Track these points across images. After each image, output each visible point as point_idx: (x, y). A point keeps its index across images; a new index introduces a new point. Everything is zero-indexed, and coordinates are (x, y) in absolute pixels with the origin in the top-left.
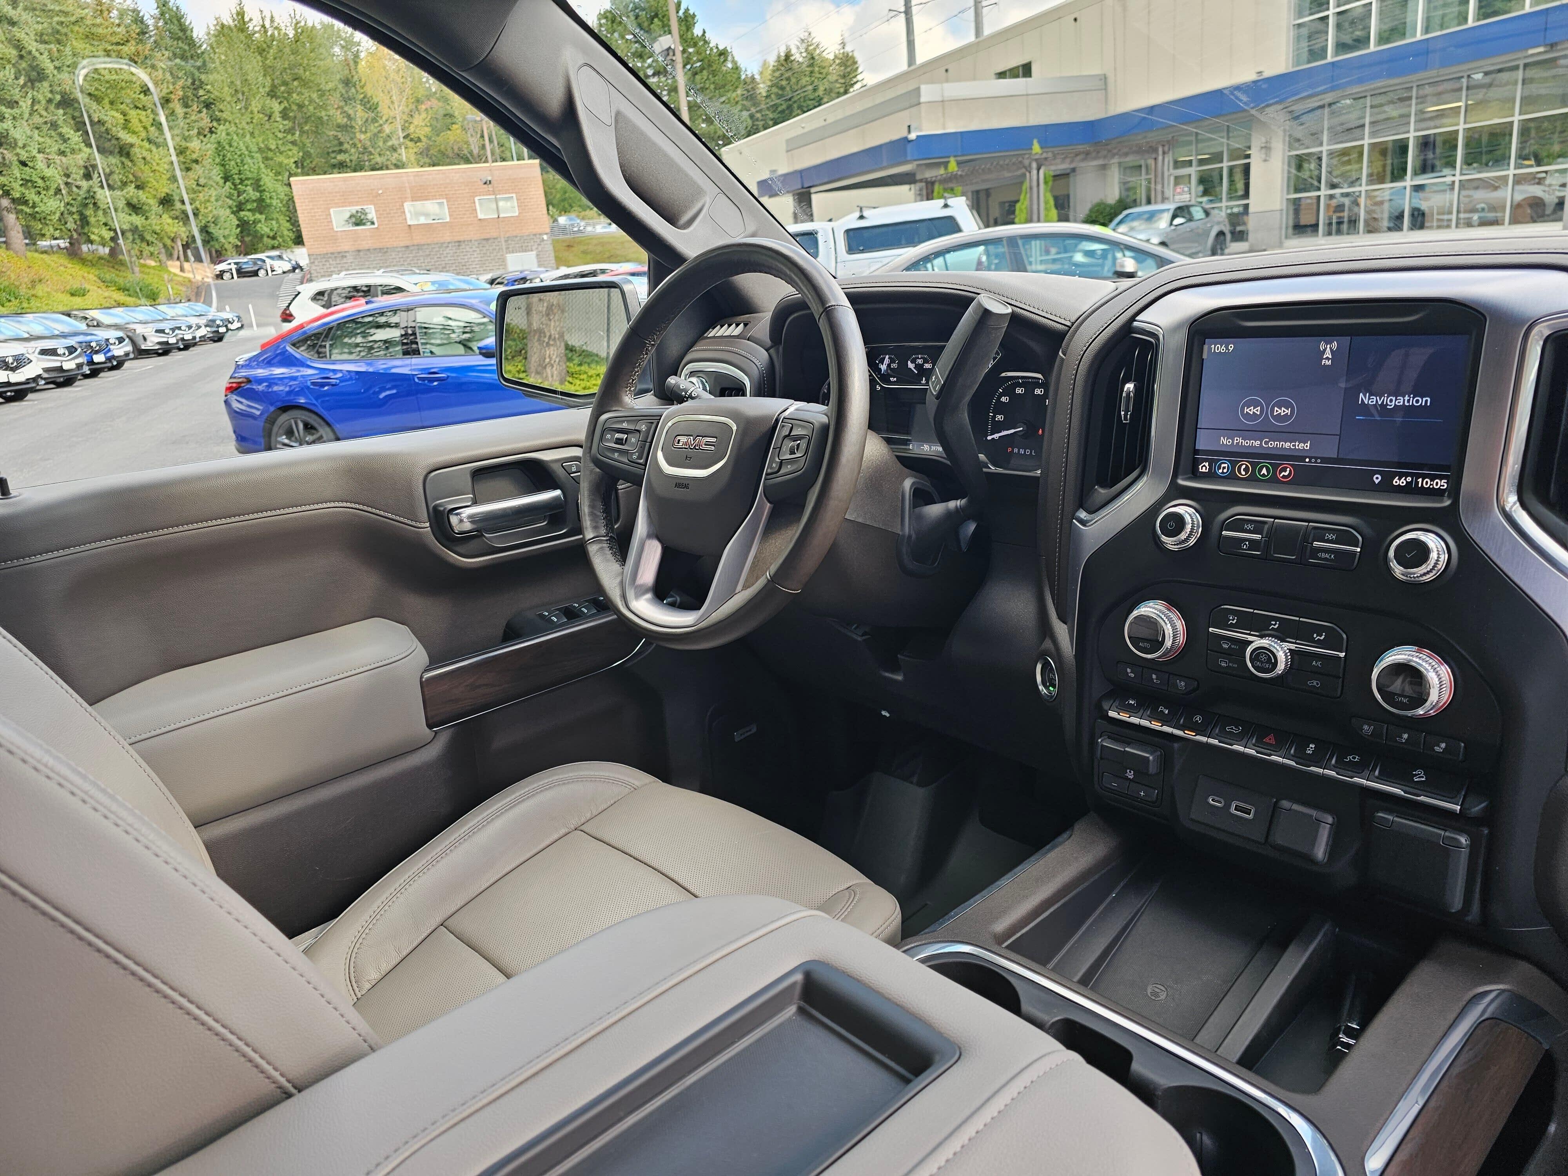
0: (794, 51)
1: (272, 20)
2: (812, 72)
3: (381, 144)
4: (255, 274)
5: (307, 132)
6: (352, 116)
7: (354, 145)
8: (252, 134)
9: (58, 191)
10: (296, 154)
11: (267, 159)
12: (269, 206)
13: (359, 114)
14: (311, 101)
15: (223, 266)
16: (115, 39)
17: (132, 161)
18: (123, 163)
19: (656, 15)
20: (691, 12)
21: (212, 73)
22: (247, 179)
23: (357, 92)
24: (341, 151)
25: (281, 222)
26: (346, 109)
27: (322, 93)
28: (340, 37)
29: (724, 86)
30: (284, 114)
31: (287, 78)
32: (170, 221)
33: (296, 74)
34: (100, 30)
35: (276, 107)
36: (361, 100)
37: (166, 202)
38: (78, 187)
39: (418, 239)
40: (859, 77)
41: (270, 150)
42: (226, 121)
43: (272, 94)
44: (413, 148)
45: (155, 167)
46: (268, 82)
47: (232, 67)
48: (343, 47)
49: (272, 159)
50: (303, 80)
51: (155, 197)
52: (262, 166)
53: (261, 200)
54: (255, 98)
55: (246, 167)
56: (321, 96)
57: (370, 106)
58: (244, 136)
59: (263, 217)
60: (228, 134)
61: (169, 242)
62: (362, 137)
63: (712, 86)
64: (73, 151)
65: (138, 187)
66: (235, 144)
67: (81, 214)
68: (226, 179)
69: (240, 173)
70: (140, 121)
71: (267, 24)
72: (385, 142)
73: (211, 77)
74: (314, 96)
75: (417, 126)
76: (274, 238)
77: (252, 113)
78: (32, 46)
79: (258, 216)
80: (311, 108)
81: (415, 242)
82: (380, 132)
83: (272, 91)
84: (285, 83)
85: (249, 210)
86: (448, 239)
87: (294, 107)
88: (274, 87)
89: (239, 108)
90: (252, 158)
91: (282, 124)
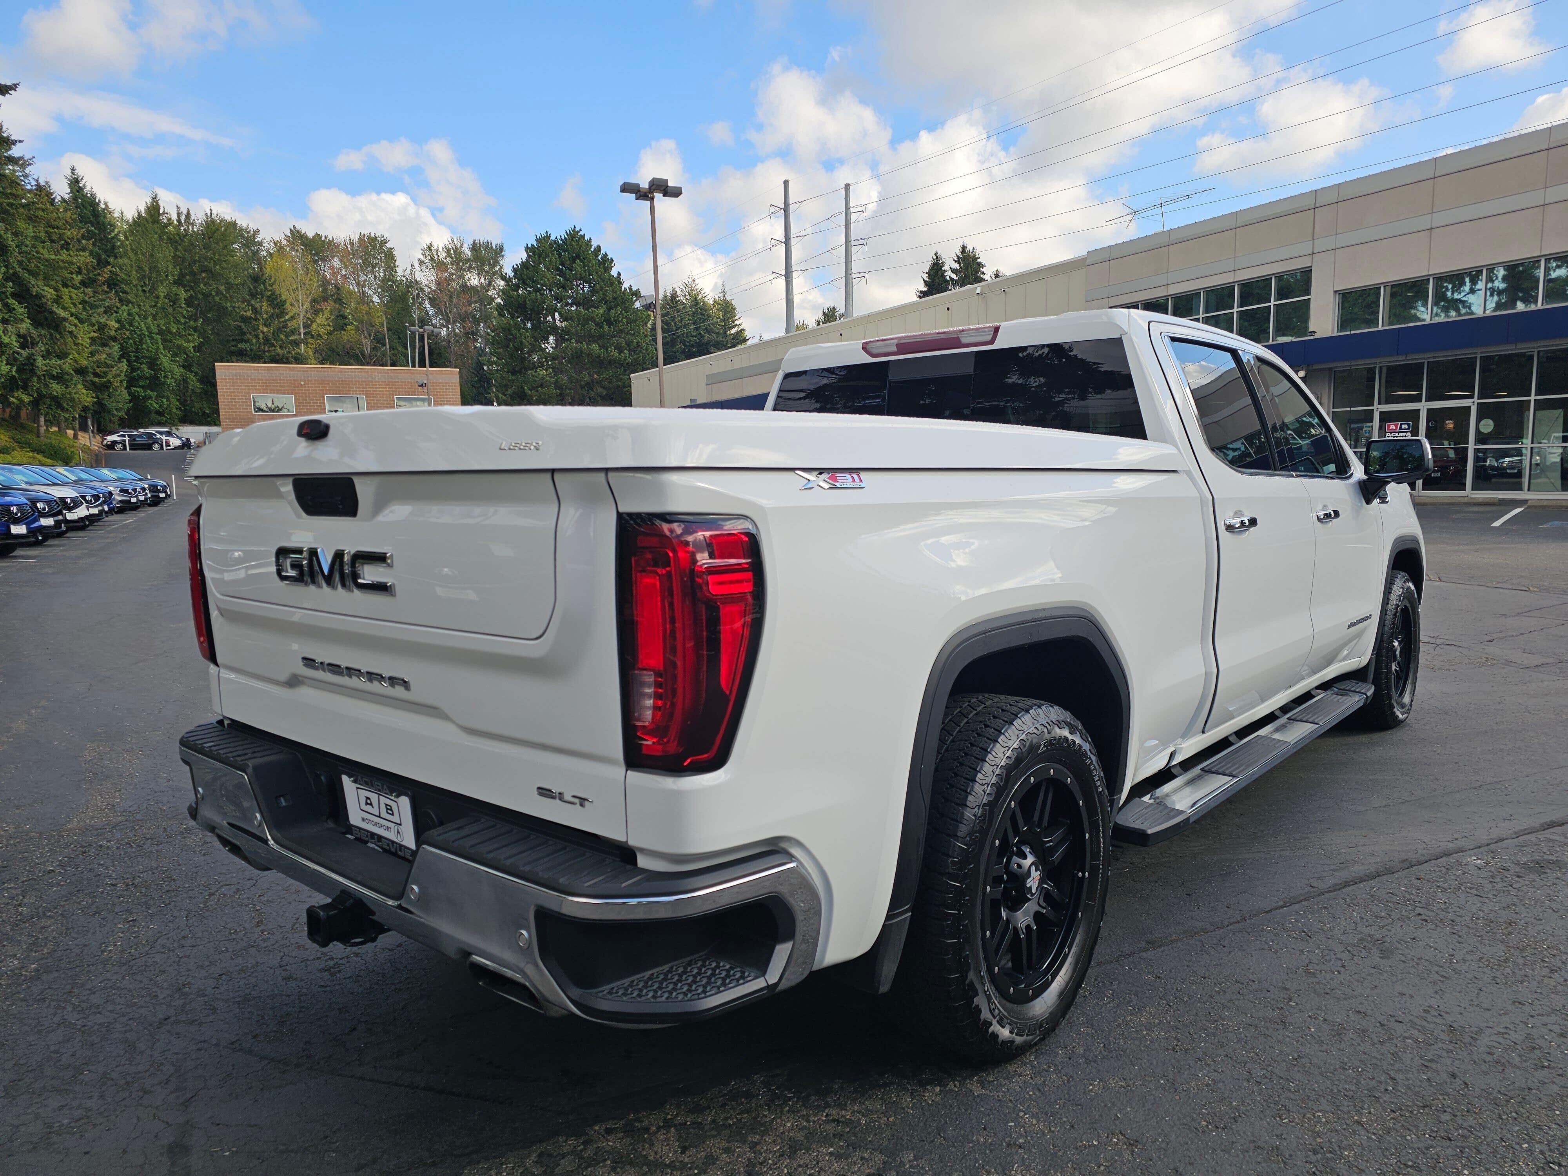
0: (679, 293)
1: (188, 215)
2: (694, 313)
3: (284, 338)
4: (149, 447)
5: (209, 320)
6: (259, 309)
7: (257, 336)
8: (154, 316)
10: (196, 339)
11: (166, 340)
12: (164, 384)
13: (264, 308)
14: (218, 292)
15: (115, 438)
17: (60, 333)
18: (51, 335)
19: (578, 257)
20: (609, 257)
21: (121, 257)
22: (144, 357)
23: (266, 288)
24: (242, 341)
25: (172, 400)
26: (253, 302)
27: (229, 286)
28: (241, 235)
29: (635, 321)
30: (189, 302)
31: (195, 268)
33: (205, 266)
35: (183, 295)
36: (269, 297)
37: (82, 373)
40: (737, 322)
41: (170, 332)
42: (129, 302)
43: (179, 282)
45: (80, 341)
46: (177, 272)
47: (143, 254)
48: (243, 245)
49: (170, 341)
50: (212, 273)
51: (75, 368)
52: (161, 347)
53: (155, 378)
54: (162, 284)
55: (144, 346)
56: (228, 289)
57: (278, 304)
58: (145, 318)
59: (154, 394)
60: (129, 314)
62: (266, 329)
63: (625, 321)
66: (135, 324)
68: (122, 354)
69: (137, 351)
70: (71, 298)
71: (183, 219)
72: (287, 336)
73: (120, 261)
74: (222, 288)
75: (319, 325)
76: (163, 414)
77: (158, 297)
79: (149, 393)
80: (217, 298)
82: (283, 327)
83: (179, 279)
84: (193, 273)
85: (141, 387)
87: (201, 297)
88: (182, 276)
89: (144, 291)
90: (152, 338)
91: (185, 310)
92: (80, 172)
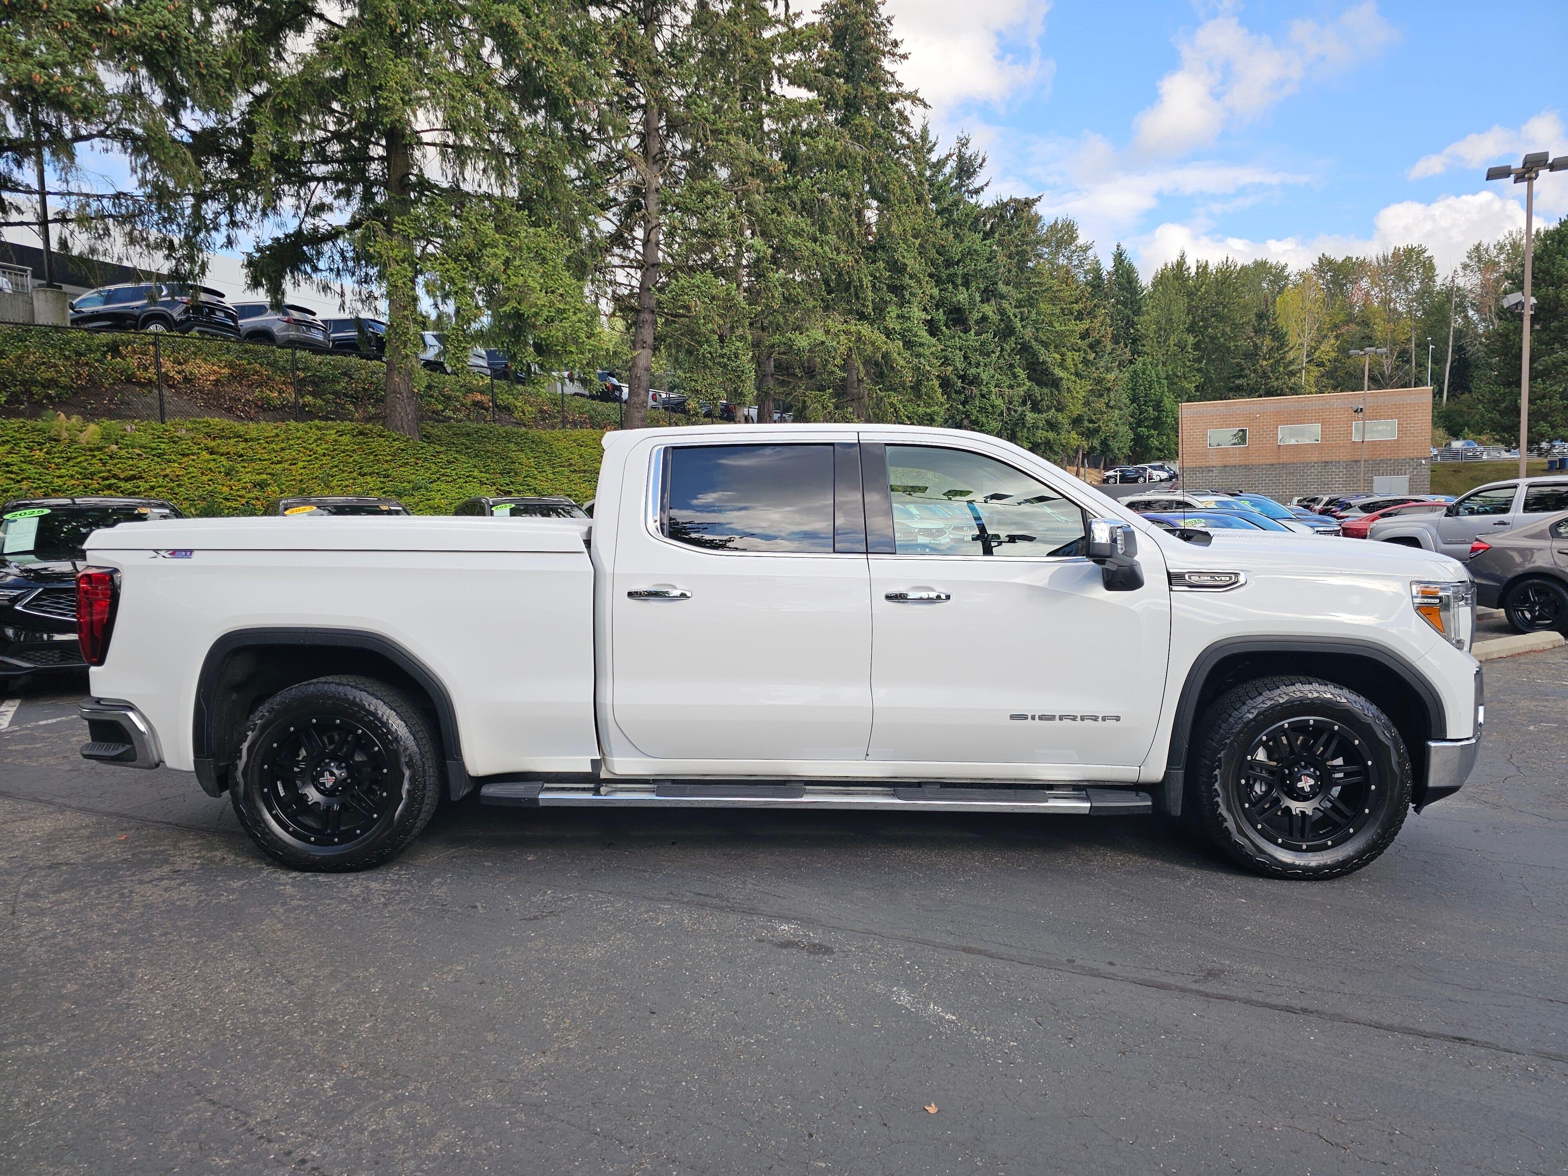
3: (1281, 369)
4: (1135, 480)
5: (1214, 360)
6: (1259, 345)
7: (1255, 371)
8: (1164, 364)
9: (1002, 414)
10: (1198, 378)
11: (1173, 384)
12: (1165, 422)
13: (1266, 343)
14: (1224, 334)
15: (1111, 473)
16: (1073, 299)
17: (1059, 390)
18: (1052, 392)
21: (1144, 315)
22: (1151, 401)
23: (1269, 324)
24: (1241, 377)
26: (1255, 339)
27: (1235, 326)
28: (1270, 273)
30: (1196, 347)
31: (1207, 314)
32: (1076, 436)
33: (1215, 311)
34: (1061, 294)
35: (1191, 339)
36: (1271, 331)
37: (1077, 421)
38: (1015, 411)
39: (1285, 458)
41: (1177, 376)
42: (1145, 353)
43: (1191, 330)
44: (1316, 371)
45: (1075, 394)
46: (1189, 320)
49: (1176, 384)
50: (1221, 317)
51: (1069, 417)
52: (1166, 389)
53: (1158, 418)
54: (1174, 333)
55: (1152, 391)
56: (1233, 329)
57: (1279, 336)
58: (1157, 365)
59: (1155, 433)
60: (1144, 364)
61: (1071, 453)
62: (1265, 363)
64: (1019, 385)
65: (1058, 410)
66: (1148, 372)
67: (1012, 430)
68: (1133, 401)
69: (1146, 396)
70: (1073, 360)
71: (1201, 269)
72: (1286, 367)
73: (1143, 319)
74: (1228, 329)
75: (1323, 352)
76: (1161, 450)
77: (1169, 346)
78: (1011, 311)
79: (1152, 432)
80: (1222, 340)
81: (1281, 461)
82: (1282, 358)
83: (1191, 327)
84: (1204, 320)
85: (1146, 427)
86: (1316, 459)
87: (1207, 340)
88: (1194, 323)
89: (1159, 342)
90: (1159, 383)
91: (1192, 354)
92: (1123, 246)
